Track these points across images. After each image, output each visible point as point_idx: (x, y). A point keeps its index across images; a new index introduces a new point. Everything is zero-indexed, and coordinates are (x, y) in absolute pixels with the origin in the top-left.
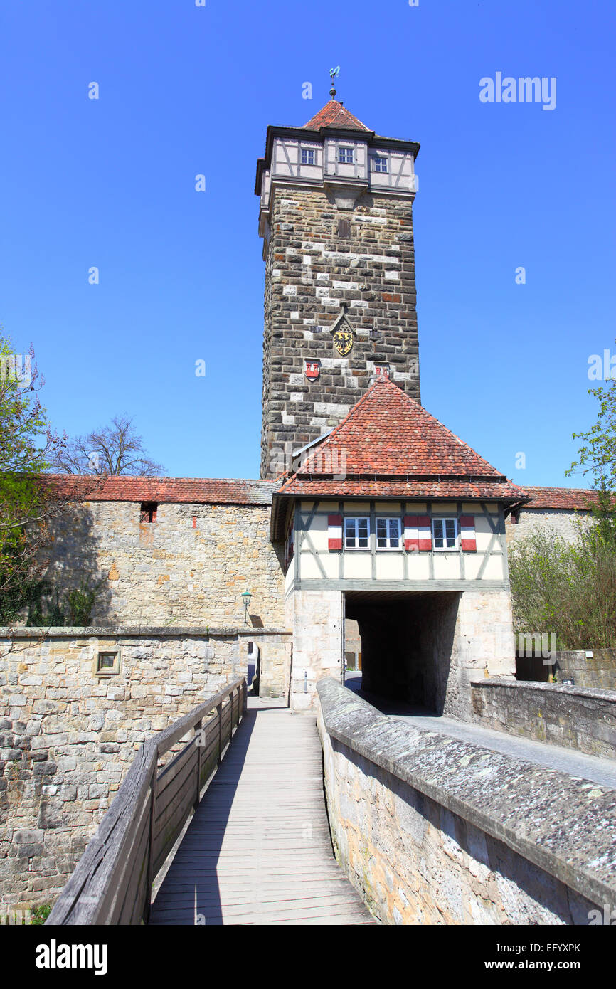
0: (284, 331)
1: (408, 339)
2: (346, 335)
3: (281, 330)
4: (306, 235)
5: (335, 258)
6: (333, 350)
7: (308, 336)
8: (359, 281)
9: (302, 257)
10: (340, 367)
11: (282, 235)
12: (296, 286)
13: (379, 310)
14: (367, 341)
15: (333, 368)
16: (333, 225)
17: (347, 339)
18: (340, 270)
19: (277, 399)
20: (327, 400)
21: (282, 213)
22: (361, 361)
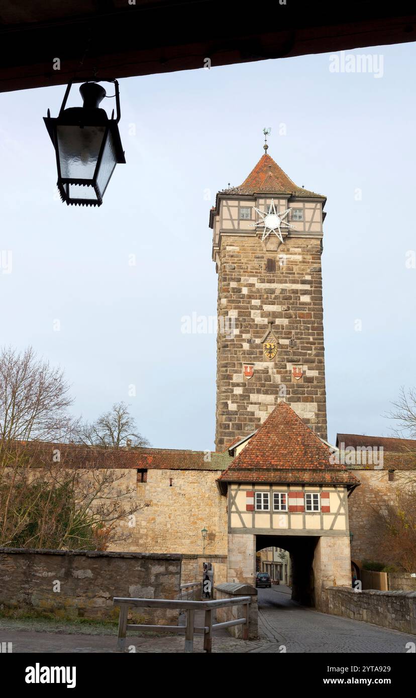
0: (229, 343)
1: (316, 345)
2: (272, 344)
3: (227, 343)
4: (244, 272)
5: (265, 288)
6: (263, 355)
7: (246, 346)
8: (281, 304)
9: (241, 289)
10: (268, 367)
11: (228, 273)
12: (237, 310)
13: (296, 325)
14: (287, 348)
15: (263, 369)
16: (263, 263)
17: (273, 347)
18: (268, 297)
19: (224, 392)
20: (259, 392)
21: (227, 256)
22: (283, 363)
